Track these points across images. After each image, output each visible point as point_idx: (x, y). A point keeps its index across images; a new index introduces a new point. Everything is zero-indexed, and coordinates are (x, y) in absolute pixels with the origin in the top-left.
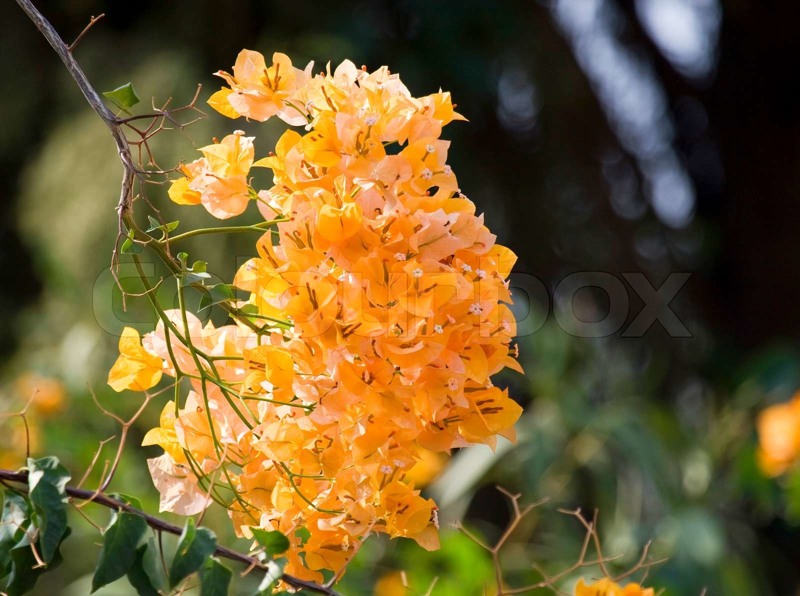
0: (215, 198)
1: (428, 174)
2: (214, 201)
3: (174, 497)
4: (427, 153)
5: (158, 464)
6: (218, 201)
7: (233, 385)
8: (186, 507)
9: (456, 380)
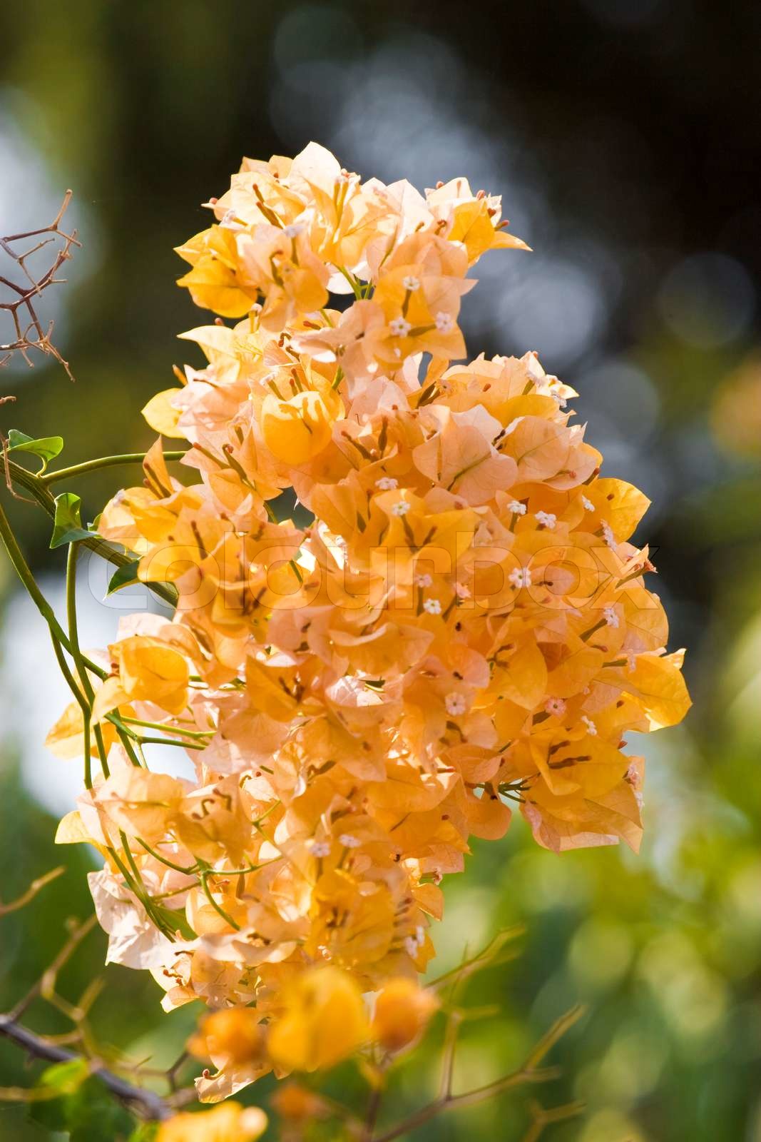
0: (207, 420)
1: (401, 327)
2: (204, 425)
3: (128, 938)
4: (409, 293)
5: (102, 880)
6: (211, 425)
7: (201, 736)
8: (144, 955)
9: (461, 697)
